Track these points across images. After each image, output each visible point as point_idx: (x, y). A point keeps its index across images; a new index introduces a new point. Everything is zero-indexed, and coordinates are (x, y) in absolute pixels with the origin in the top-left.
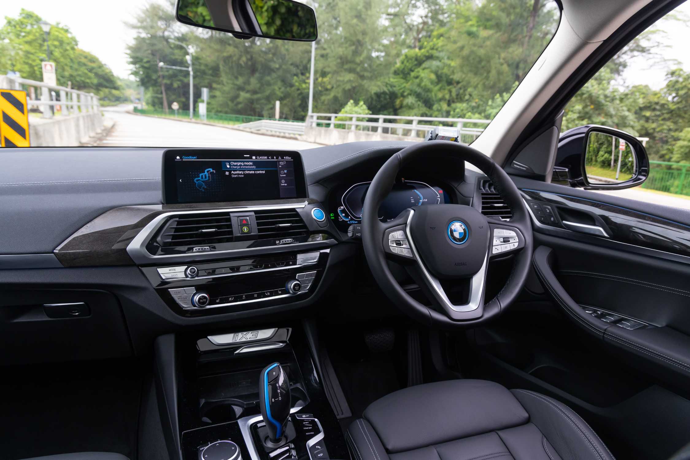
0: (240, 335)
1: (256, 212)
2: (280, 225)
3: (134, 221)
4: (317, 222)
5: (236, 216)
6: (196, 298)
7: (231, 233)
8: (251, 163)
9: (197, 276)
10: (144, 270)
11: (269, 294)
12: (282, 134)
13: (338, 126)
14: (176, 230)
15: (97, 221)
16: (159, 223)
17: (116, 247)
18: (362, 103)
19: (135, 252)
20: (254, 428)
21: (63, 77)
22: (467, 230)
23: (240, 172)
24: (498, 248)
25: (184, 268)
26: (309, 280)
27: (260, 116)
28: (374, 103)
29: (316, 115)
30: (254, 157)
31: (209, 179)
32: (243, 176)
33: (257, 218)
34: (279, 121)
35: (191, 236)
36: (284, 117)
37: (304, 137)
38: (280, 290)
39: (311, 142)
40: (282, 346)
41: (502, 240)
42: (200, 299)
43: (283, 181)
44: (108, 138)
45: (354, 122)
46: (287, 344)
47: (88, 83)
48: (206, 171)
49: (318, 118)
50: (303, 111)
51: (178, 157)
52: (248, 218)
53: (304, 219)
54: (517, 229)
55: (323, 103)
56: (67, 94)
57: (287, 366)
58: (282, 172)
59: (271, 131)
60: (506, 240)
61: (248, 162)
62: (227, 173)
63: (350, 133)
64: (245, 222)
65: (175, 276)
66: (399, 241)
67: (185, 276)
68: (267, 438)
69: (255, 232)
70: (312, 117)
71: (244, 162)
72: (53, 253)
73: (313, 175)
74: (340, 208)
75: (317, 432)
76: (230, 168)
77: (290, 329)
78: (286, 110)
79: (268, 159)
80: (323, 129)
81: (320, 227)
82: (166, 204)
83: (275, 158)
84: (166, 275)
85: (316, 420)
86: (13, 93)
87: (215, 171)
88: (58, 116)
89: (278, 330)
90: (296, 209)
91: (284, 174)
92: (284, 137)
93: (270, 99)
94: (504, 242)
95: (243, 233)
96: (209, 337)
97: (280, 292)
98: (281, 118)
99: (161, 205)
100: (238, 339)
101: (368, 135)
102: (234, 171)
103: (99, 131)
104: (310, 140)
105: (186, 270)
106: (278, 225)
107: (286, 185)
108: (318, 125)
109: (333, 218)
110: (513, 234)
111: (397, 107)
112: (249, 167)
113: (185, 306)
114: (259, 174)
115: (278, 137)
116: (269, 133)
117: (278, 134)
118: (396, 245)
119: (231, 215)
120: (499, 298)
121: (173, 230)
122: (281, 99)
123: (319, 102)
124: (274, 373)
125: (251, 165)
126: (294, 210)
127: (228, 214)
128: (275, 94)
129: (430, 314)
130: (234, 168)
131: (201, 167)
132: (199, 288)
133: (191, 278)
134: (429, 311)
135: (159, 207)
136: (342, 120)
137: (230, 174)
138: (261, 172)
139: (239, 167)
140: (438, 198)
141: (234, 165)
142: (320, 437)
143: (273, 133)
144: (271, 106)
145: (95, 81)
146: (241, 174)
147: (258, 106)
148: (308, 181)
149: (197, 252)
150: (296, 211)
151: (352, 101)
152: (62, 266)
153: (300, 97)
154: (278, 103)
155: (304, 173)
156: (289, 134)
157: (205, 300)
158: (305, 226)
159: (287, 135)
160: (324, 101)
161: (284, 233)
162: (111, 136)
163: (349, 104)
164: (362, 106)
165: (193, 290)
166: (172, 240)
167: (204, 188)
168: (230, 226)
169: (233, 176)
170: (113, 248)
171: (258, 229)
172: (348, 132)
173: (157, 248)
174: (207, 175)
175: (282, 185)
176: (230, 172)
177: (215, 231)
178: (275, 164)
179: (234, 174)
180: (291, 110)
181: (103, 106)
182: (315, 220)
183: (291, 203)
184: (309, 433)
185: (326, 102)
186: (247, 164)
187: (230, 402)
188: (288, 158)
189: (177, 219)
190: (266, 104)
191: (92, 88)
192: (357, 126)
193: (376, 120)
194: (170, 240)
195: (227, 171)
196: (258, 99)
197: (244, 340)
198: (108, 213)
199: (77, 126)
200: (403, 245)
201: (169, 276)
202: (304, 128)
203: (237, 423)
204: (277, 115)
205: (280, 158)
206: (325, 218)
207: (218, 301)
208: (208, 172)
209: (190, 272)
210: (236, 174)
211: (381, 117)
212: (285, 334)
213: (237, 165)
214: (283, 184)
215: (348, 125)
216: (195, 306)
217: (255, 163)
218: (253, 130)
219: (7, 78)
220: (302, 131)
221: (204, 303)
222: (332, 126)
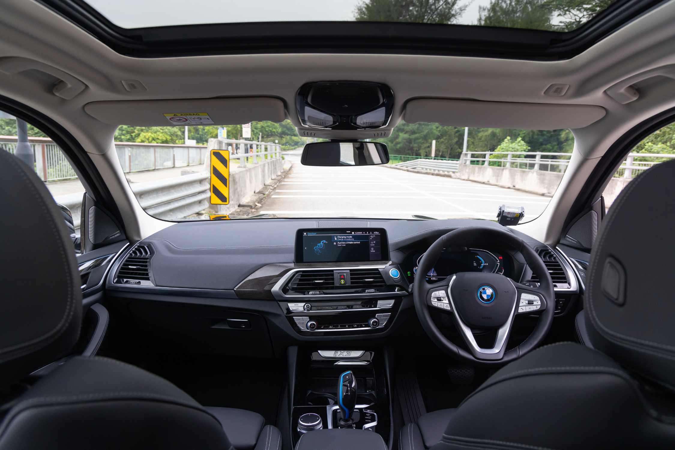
0: (339, 352)
1: (351, 270)
2: (366, 280)
3: (277, 273)
4: (393, 279)
5: (337, 273)
6: (309, 324)
7: (333, 283)
8: (351, 237)
9: (311, 310)
10: (280, 303)
11: (356, 326)
12: (436, 172)
13: (491, 164)
14: (300, 280)
15: (256, 272)
16: (290, 275)
17: (266, 288)
18: (519, 139)
19: (276, 292)
20: (335, 412)
21: (256, 129)
22: (494, 294)
23: (343, 243)
24: (524, 308)
25: (303, 304)
26: (385, 319)
27: (418, 155)
28: (536, 137)
29: (470, 153)
30: (353, 233)
31: (323, 248)
32: (345, 245)
33: (351, 274)
34: (434, 159)
35: (309, 284)
36: (440, 156)
37: (458, 175)
38: (364, 324)
39: (464, 180)
40: (367, 364)
41: (527, 302)
42: (311, 325)
43: (372, 249)
44: (286, 180)
45: (509, 159)
46: (371, 363)
47: (274, 132)
48: (321, 242)
49: (473, 156)
50: (460, 148)
51: (305, 234)
52: (345, 274)
53: (384, 277)
54: (541, 295)
55: (480, 139)
56: (257, 145)
57: (371, 379)
58: (372, 242)
59: (426, 169)
60: (530, 303)
61: (349, 236)
62: (335, 243)
63: (504, 171)
64: (343, 277)
65: (297, 309)
66: (440, 298)
67: (303, 310)
68: (341, 419)
69: (349, 284)
70: (467, 155)
71: (346, 236)
72: (233, 290)
73: (396, 244)
74: (415, 268)
75: (373, 421)
76: (337, 240)
77: (373, 353)
78: (443, 148)
79: (363, 233)
80: (476, 167)
81: (395, 282)
82: (297, 263)
83: (367, 233)
84: (292, 308)
85: (375, 414)
86: (221, 152)
87: (327, 242)
88: (249, 165)
89: (365, 352)
90: (379, 269)
91: (374, 244)
92: (438, 175)
93: (427, 138)
94: (529, 304)
95: (341, 284)
96: (319, 351)
97: (364, 326)
98: (437, 157)
99: (293, 264)
100: (338, 355)
101: (524, 172)
102: (339, 242)
103: (279, 173)
104: (463, 177)
105: (304, 305)
106: (364, 280)
107: (374, 251)
108: (472, 162)
109: (410, 275)
110: (537, 298)
111: (563, 140)
112: (350, 239)
113: (302, 329)
114: (356, 244)
115: (433, 174)
116: (424, 171)
117: (432, 171)
118: (437, 300)
119: (335, 271)
120: (520, 347)
121: (298, 280)
122: (437, 138)
123: (476, 138)
124: (347, 377)
125: (351, 238)
126: (377, 269)
127: (332, 271)
128: (432, 133)
129: (458, 352)
130: (339, 240)
131: (319, 239)
132: (311, 318)
133: (307, 311)
134: (459, 350)
135: (292, 265)
136: (498, 157)
137: (337, 244)
138: (357, 243)
139: (343, 239)
140: (498, 263)
141: (340, 238)
142: (374, 424)
143: (428, 171)
144: (427, 145)
145: (280, 130)
146: (344, 244)
147: (416, 145)
148: (391, 248)
149: (311, 295)
150: (379, 270)
151: (509, 138)
152: (237, 298)
153: (457, 134)
154: (434, 142)
155: (388, 244)
156: (443, 171)
157: (314, 326)
158: (384, 281)
159: (441, 173)
160: (482, 137)
161: (369, 285)
162: (288, 177)
163: (506, 140)
164: (519, 142)
165: (307, 319)
166: (297, 286)
167: (319, 253)
168: (333, 279)
169: (339, 245)
170: (265, 289)
171: (351, 282)
172: (503, 169)
173: (288, 290)
174: (322, 245)
175: (371, 251)
176: (337, 242)
177: (323, 282)
178: (368, 237)
179: (339, 244)
180: (447, 148)
181: (284, 150)
182: (391, 277)
183: (376, 265)
184: (367, 421)
185: (483, 139)
186: (348, 237)
187: (327, 396)
188: (377, 233)
189: (301, 273)
190: (423, 143)
191: (277, 136)
192: (513, 163)
193: (534, 157)
194: (296, 286)
195: (335, 242)
196: (417, 139)
197: (341, 356)
198: (263, 268)
199: (263, 171)
200: (443, 301)
201: (294, 308)
202: (458, 165)
203: (326, 407)
204: (433, 154)
205: (371, 233)
206: (399, 276)
207: (322, 327)
208: (322, 242)
209: (306, 307)
210: (340, 244)
211: (539, 154)
212: (370, 356)
213: (341, 238)
214: (373, 251)
215: (504, 162)
216: (308, 329)
217: (354, 237)
218: (409, 168)
219: (218, 140)
220: (456, 169)
221: (313, 328)
222: (486, 163)
